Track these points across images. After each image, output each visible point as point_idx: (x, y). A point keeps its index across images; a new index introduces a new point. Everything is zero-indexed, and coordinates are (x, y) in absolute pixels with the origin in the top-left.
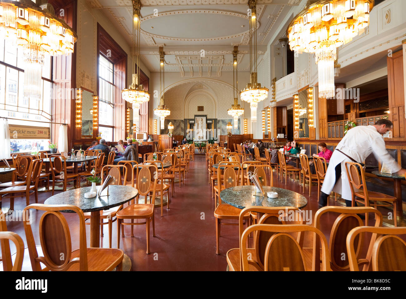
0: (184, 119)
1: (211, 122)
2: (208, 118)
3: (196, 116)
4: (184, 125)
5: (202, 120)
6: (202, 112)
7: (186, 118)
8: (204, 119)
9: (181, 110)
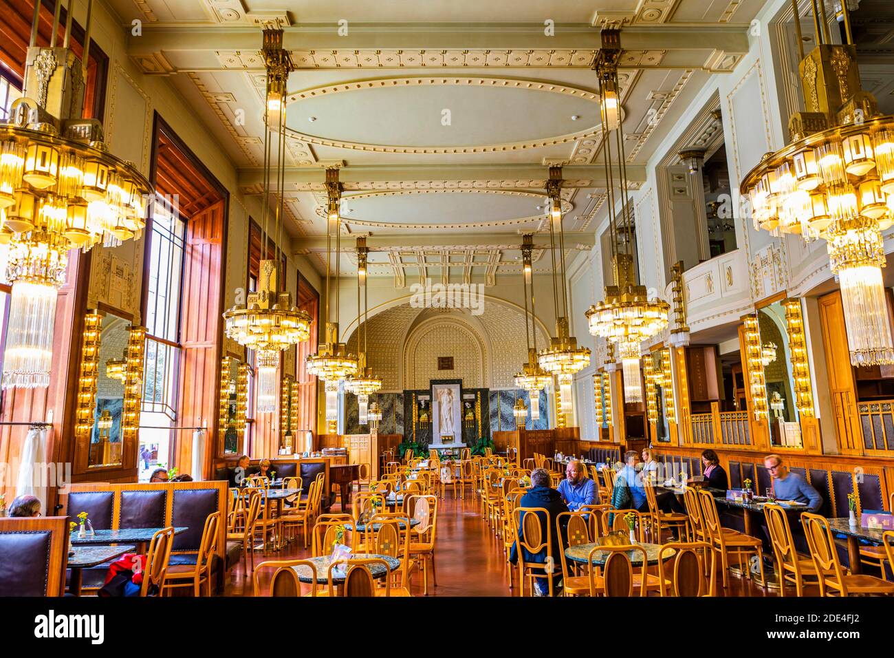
0: (405, 392)
1: (473, 396)
2: (465, 387)
3: (433, 382)
4: (403, 405)
5: (450, 393)
6: (449, 371)
7: (407, 389)
8: (456, 389)
9: (394, 367)
